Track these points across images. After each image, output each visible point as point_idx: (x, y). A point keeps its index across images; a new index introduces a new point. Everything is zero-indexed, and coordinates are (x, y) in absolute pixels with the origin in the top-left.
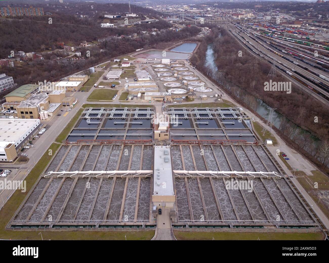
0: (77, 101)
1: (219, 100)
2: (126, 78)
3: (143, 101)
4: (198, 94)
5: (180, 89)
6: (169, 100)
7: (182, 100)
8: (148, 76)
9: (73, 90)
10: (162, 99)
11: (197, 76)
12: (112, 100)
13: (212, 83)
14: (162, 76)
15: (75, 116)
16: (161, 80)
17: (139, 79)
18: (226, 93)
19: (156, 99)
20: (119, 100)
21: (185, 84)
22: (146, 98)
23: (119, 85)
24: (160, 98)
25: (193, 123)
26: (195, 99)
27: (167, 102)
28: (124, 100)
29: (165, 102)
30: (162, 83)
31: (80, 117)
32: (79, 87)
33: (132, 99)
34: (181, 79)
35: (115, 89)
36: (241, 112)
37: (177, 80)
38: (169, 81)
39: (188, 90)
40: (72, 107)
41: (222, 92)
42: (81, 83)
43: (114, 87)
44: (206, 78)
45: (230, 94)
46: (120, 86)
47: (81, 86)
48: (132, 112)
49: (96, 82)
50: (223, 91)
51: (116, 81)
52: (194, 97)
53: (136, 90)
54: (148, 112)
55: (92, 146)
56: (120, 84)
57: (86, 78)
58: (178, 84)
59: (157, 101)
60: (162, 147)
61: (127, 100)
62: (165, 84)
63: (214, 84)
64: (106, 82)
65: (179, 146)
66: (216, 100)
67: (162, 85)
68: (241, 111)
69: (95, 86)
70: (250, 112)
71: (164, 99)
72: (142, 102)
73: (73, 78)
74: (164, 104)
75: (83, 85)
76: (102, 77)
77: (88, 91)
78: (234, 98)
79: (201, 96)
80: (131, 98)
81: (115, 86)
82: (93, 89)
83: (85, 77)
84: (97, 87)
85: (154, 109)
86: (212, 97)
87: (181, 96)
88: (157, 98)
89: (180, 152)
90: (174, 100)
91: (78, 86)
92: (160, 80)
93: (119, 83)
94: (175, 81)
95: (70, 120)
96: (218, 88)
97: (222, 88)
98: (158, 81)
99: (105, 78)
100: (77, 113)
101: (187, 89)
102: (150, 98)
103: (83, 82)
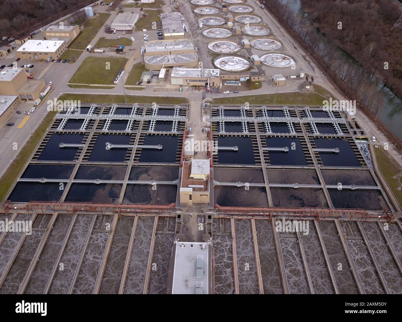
0: (49, 88)
1: (308, 87)
2: (145, 30)
3: (168, 86)
4: (268, 72)
5: (236, 59)
6: (215, 85)
7: (240, 84)
8: (181, 27)
9: (49, 59)
10: (203, 84)
11: (267, 27)
12: (114, 84)
13: (292, 41)
14: (207, 26)
15: (39, 128)
16: (204, 36)
17: (166, 35)
18: (319, 68)
19: (192, 84)
20: (126, 84)
21: (245, 47)
22: (174, 81)
23: (130, 45)
24: (200, 81)
25: (259, 148)
26: (263, 84)
27: (211, 92)
28: (134, 84)
29: (208, 91)
30: (206, 42)
31: (48, 130)
32: (60, 52)
33: (149, 82)
34: (240, 33)
35: (123, 56)
36: (349, 119)
37: (232, 36)
38: (219, 37)
39: (252, 61)
40: (37, 104)
41: (312, 64)
42: (64, 43)
43: (122, 50)
44: (282, 30)
45: (325, 69)
46: (132, 47)
47: (65, 49)
48: (145, 116)
49: (93, 38)
50: (314, 63)
51: (127, 36)
52: (262, 79)
53: (158, 59)
54: (176, 118)
55: (55, 215)
56: (133, 44)
57: (74, 32)
58: (233, 47)
59: (193, 86)
60: (192, 246)
61: (139, 84)
62: (210, 46)
63: (296, 45)
64: (110, 38)
65: (230, 219)
66: (302, 86)
67: (205, 46)
68: (349, 117)
69: (88, 49)
70: (367, 119)
71: (207, 84)
72: (167, 90)
73: (51, 31)
74: (207, 95)
75: (68, 47)
76: (103, 29)
77: (74, 62)
78: (333, 79)
79: (274, 78)
80: (147, 81)
81: (123, 48)
82: (85, 55)
83: (74, 29)
84: (92, 51)
85: (187, 108)
86: (294, 79)
87: (238, 76)
88: (193, 81)
89: (232, 242)
90: (225, 84)
91: (58, 50)
92: (202, 34)
93: (131, 41)
94: (227, 38)
95: (28, 139)
96: (304, 54)
97: (311, 55)
98: (199, 38)
99: (109, 31)
100: (44, 119)
101: (249, 59)
102: (181, 82)
103: (67, 40)
